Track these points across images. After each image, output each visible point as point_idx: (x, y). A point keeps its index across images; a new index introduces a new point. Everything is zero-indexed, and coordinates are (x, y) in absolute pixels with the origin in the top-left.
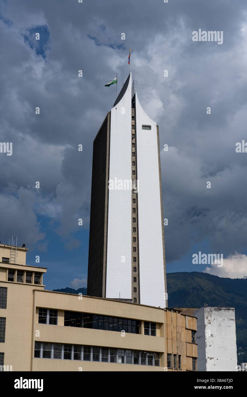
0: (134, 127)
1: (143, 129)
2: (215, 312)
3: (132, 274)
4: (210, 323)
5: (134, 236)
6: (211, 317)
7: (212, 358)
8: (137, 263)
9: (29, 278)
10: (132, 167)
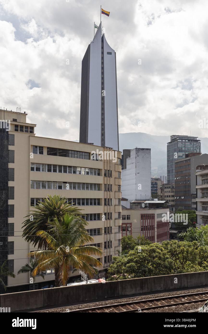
0: (103, 53)
1: (107, 54)
2: (141, 151)
3: (101, 132)
4: (138, 156)
5: (102, 112)
6: (139, 153)
7: (139, 173)
8: (103, 126)
9: (27, 129)
10: (101, 76)
